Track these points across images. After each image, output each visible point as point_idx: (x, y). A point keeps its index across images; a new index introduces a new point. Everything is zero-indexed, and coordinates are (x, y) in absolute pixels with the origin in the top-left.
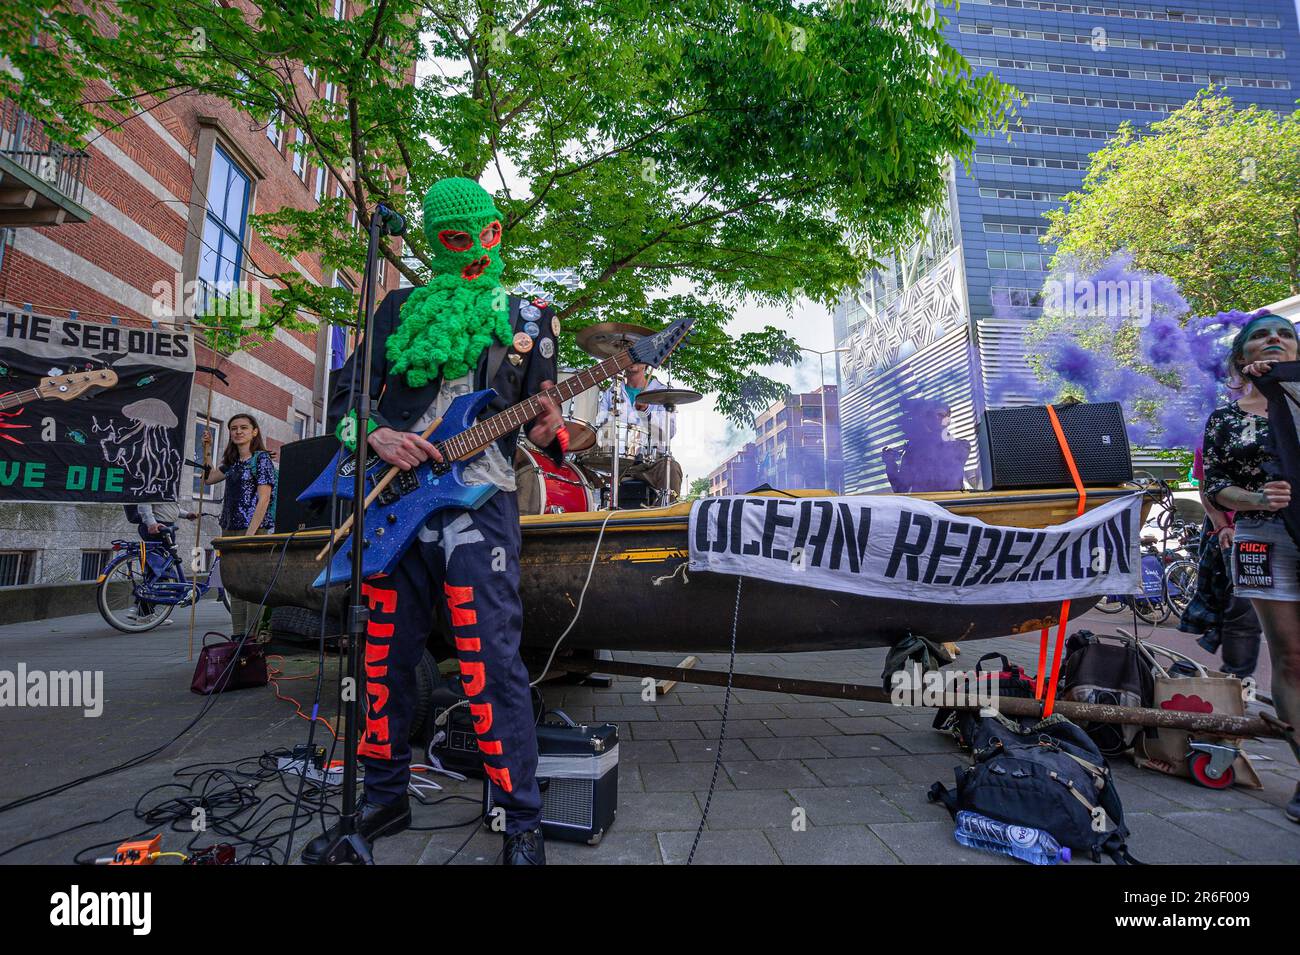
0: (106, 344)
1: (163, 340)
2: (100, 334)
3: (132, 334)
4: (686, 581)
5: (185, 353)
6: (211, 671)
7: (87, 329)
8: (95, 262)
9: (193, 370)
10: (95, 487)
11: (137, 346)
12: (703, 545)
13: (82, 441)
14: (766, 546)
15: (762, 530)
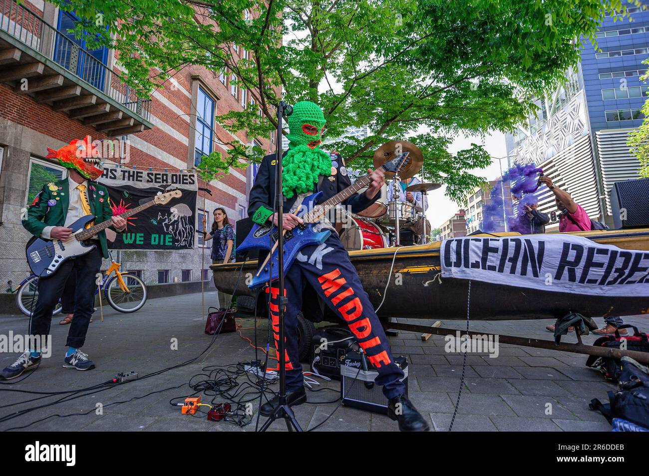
0: (163, 180)
1: (185, 177)
2: (160, 176)
3: (173, 175)
4: (441, 282)
5: (193, 183)
6: (213, 324)
7: (156, 174)
8: (156, 146)
9: (197, 190)
10: (162, 244)
11: (175, 181)
12: (448, 263)
13: (156, 224)
14: (483, 263)
15: (481, 255)
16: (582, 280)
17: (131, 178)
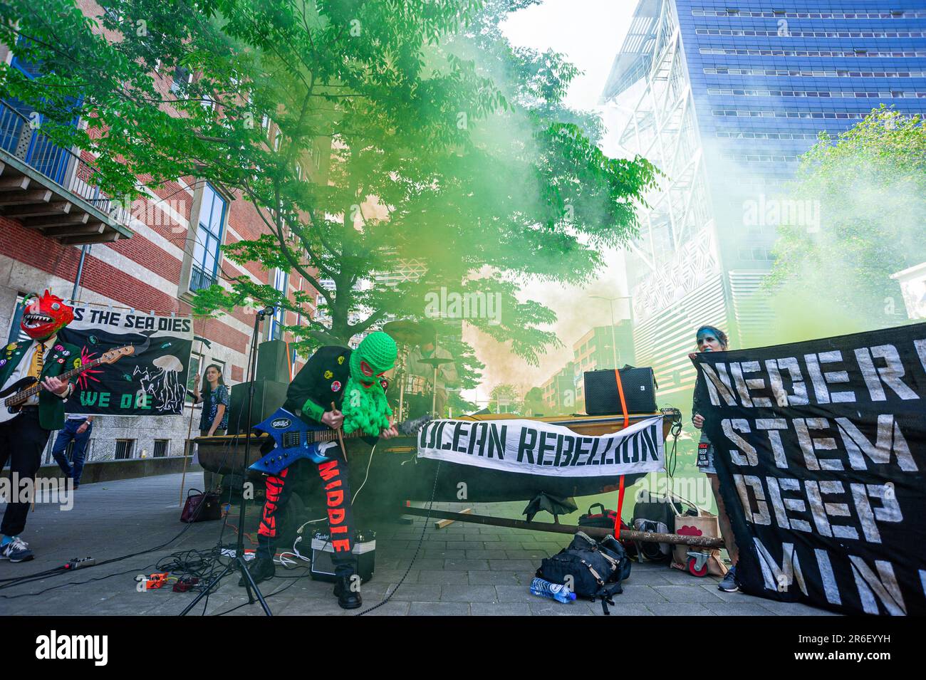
0: (148, 325)
1: (177, 323)
2: (144, 321)
3: (161, 320)
4: (417, 463)
5: (188, 330)
7: (138, 318)
9: (192, 339)
11: (163, 327)
12: (423, 445)
13: (130, 380)
14: (455, 446)
15: (453, 437)
16: (539, 462)
17: (103, 320)
